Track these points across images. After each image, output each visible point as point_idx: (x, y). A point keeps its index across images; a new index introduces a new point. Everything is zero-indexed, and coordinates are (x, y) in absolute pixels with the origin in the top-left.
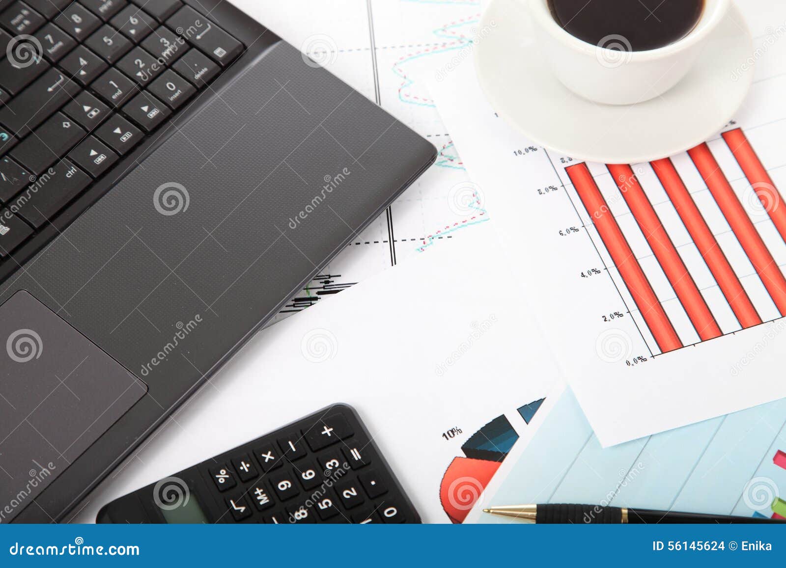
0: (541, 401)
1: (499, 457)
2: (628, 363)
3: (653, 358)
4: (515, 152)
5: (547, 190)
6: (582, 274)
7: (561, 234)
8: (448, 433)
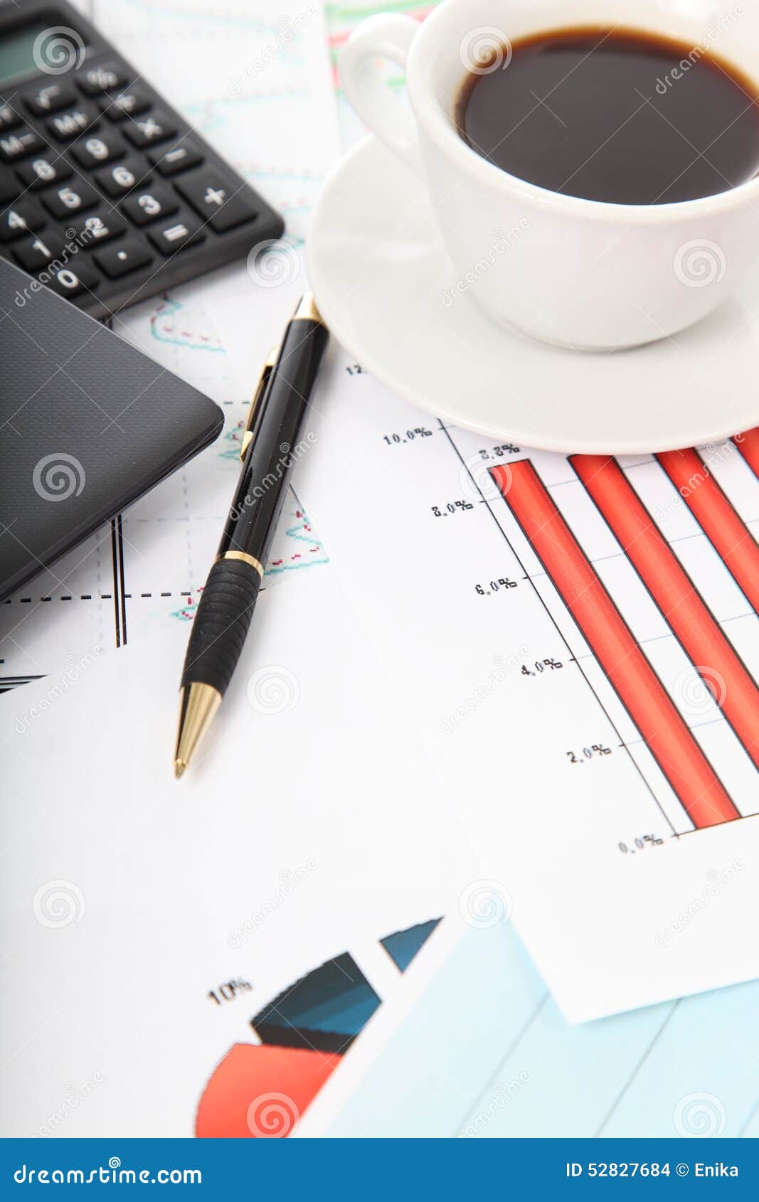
0: (431, 925)
1: (338, 1044)
2: (623, 847)
3: (675, 838)
4: (386, 438)
5: (450, 508)
6: (524, 668)
7: (479, 591)
8: (222, 991)
